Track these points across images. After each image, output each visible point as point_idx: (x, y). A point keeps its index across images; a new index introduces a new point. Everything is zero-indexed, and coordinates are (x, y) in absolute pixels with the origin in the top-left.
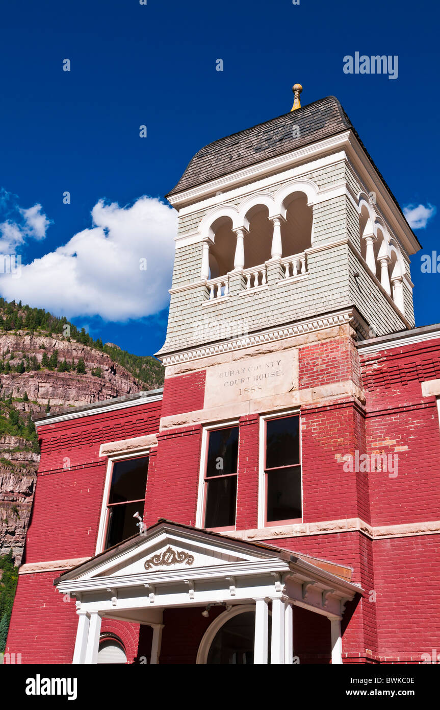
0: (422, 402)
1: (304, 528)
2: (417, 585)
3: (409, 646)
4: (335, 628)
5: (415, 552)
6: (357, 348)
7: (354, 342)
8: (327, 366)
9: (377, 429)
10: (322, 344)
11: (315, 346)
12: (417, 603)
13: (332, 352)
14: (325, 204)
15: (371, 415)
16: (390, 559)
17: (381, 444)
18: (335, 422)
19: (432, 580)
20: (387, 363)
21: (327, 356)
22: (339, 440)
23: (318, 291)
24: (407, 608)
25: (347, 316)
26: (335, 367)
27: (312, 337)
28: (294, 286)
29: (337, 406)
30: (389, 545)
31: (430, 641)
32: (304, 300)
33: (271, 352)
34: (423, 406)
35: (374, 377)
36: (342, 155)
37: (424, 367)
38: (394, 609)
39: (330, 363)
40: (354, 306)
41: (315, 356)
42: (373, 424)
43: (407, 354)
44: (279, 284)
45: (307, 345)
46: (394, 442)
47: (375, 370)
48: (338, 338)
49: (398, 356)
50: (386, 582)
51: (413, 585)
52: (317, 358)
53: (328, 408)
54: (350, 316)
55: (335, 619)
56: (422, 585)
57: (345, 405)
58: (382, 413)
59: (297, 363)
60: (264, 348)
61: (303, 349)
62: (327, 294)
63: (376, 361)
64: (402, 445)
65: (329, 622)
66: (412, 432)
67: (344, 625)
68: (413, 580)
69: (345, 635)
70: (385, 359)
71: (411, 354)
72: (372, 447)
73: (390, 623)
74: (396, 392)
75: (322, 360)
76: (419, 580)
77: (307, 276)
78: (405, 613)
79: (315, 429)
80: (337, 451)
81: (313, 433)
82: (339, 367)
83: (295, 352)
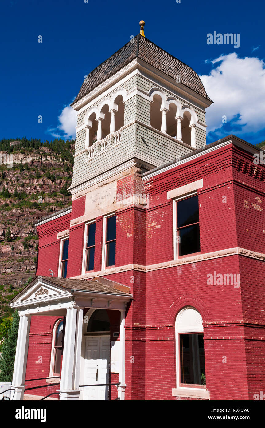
0: (166, 202)
1: (114, 270)
2: (160, 292)
3: (156, 320)
4: (122, 314)
5: (160, 277)
6: (142, 177)
7: (139, 174)
8: (126, 189)
9: (150, 218)
10: (125, 178)
11: (123, 179)
12: (159, 301)
13: (128, 182)
14: (129, 101)
15: (148, 211)
16: (152, 281)
17: (151, 225)
18: (128, 217)
19: (165, 289)
20: (153, 183)
21: (127, 184)
22: (129, 226)
23: (125, 150)
24: (156, 303)
25: (133, 163)
26: (129, 190)
27: (121, 175)
28: (116, 148)
29: (128, 210)
30: (151, 274)
31: (163, 317)
32: (120, 155)
33: (107, 184)
34: (167, 204)
35: (149, 191)
36: (137, 71)
37: (167, 184)
38: (152, 304)
39: (127, 188)
40: (134, 157)
41: (123, 184)
42: (149, 215)
43: (161, 178)
44: (111, 148)
45: (120, 179)
46: (155, 223)
47: (149, 188)
48: (131, 174)
49: (157, 180)
50: (150, 292)
51: (158, 293)
52: (123, 186)
53: (125, 211)
54: (135, 162)
55: (122, 312)
56: (162, 292)
57: (131, 209)
58: (152, 209)
59: (116, 189)
60: (105, 182)
61: (119, 181)
62: (128, 151)
63: (149, 183)
64: (159, 225)
65: (120, 312)
66: (162, 218)
67: (126, 313)
68: (158, 290)
69: (126, 317)
70: (153, 181)
71: (162, 178)
72: (148, 227)
73: (151, 310)
74: (157, 198)
75: (125, 186)
76: (161, 290)
77: (121, 142)
78: (155, 305)
79: (121, 222)
80: (128, 232)
81: (120, 224)
82: (130, 189)
83: (116, 183)
